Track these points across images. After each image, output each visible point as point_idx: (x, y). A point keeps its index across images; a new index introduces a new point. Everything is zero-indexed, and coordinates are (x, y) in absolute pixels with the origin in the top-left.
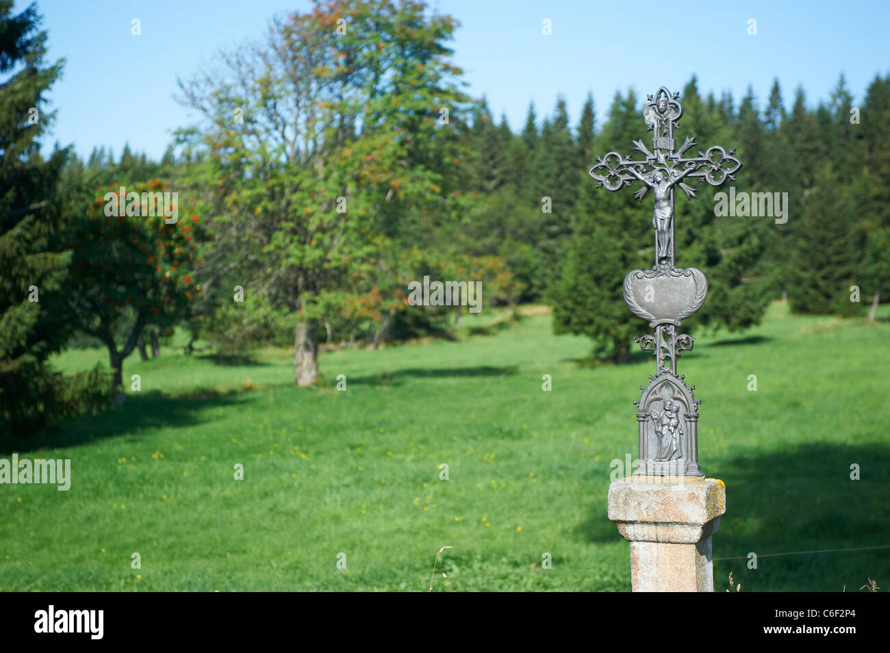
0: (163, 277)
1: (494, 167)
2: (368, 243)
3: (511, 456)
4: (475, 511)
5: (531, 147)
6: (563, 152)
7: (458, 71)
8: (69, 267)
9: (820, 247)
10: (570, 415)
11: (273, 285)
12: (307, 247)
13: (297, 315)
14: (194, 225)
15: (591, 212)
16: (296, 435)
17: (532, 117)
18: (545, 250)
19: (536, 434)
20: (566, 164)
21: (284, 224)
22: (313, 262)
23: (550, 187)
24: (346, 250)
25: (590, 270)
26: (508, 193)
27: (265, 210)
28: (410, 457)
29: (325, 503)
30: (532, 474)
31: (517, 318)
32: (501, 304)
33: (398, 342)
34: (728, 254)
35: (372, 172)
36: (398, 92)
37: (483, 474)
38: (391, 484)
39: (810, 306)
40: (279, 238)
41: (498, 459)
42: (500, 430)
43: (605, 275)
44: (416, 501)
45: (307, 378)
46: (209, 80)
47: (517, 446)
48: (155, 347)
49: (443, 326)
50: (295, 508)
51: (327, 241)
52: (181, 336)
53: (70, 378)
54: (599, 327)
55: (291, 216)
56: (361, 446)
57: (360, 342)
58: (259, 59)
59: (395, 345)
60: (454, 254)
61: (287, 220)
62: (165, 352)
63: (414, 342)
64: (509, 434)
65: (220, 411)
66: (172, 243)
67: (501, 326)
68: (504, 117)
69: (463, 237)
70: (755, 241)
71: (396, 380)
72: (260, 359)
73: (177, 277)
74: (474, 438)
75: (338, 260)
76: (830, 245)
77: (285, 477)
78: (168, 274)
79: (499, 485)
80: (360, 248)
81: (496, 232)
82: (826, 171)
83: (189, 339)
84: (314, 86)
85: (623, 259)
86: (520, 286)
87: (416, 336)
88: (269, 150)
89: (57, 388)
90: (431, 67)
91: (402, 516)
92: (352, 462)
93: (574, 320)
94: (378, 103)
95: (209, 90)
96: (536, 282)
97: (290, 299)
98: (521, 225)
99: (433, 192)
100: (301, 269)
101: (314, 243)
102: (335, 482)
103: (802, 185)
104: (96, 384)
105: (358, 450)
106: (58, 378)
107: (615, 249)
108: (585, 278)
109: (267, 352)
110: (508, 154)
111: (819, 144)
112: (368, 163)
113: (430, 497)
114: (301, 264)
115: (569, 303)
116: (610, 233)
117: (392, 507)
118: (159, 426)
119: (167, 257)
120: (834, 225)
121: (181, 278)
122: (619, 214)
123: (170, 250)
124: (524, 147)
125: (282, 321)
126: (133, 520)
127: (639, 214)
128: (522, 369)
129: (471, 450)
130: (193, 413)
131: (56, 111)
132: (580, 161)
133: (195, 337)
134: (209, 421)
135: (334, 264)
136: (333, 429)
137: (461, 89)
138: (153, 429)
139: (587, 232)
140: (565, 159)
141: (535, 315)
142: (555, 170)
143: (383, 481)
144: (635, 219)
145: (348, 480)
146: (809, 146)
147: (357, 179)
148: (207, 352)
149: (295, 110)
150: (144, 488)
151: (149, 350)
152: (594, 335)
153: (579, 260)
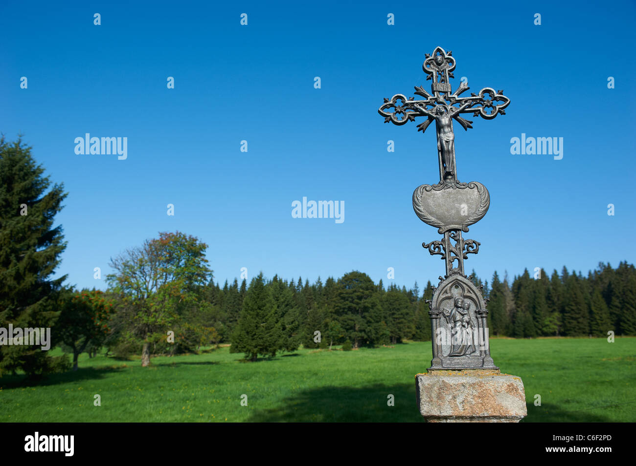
0: (97, 325)
1: (214, 299)
2: (172, 316)
3: (220, 391)
4: (207, 412)
5: (226, 294)
6: (236, 295)
7: (206, 261)
8: (59, 317)
9: (313, 328)
10: (240, 377)
11: (137, 330)
12: (150, 317)
13: (144, 341)
14: (110, 307)
15: (246, 310)
16: (139, 382)
17: (226, 284)
18: (228, 326)
19: (229, 383)
20: (236, 299)
21: (143, 309)
22: (152, 322)
23: (231, 306)
24: (163, 318)
25: (245, 330)
26: (217, 307)
27: (136, 304)
28: (182, 391)
29: (147, 409)
30: (229, 398)
31: (218, 348)
32: (213, 343)
33: (178, 354)
34: (288, 327)
35: (174, 292)
36: (186, 266)
37: (209, 397)
38: (174, 401)
39: (310, 346)
40: (140, 314)
41: (215, 392)
42: (216, 381)
43: (250, 331)
44: (183, 408)
45: (146, 364)
46: (122, 259)
47: (222, 387)
48: (95, 353)
49: (194, 349)
50: (134, 410)
51: (157, 315)
52: (104, 350)
53: (54, 359)
54: (248, 349)
55: (145, 306)
56: (163, 387)
57: (165, 354)
58: (140, 254)
59: (177, 355)
60: (199, 326)
61: (144, 307)
62: (98, 355)
63: (184, 354)
64: (219, 383)
65: (112, 374)
66: (101, 313)
67: (213, 350)
68: (218, 284)
69: (202, 321)
70: (297, 323)
71: (177, 365)
72: (131, 359)
73: (102, 325)
74: (206, 384)
75: (160, 322)
76: (316, 327)
77: (132, 398)
78: (98, 324)
79: (216, 401)
80: (169, 318)
81: (213, 320)
82: (315, 305)
83: (107, 351)
84: (157, 263)
85: (256, 326)
86: (220, 337)
87: (185, 353)
88: (140, 283)
89: (48, 363)
90: (197, 259)
91: (178, 414)
92: (159, 392)
93: (239, 346)
94: (179, 270)
95: (121, 262)
96: (225, 336)
97: (142, 335)
98: (221, 318)
99: (195, 300)
100: (147, 325)
101: (152, 316)
102: (151, 400)
103: (307, 308)
104: (63, 361)
105: (162, 388)
106: (49, 359)
107: (253, 323)
108: (244, 332)
109: (134, 357)
110: (218, 295)
111: (313, 296)
112: (174, 289)
113: (189, 407)
114: (147, 323)
115: (238, 341)
116: (252, 318)
117: (173, 410)
118: (88, 379)
119: (99, 318)
120: (317, 321)
121: (103, 325)
122: (255, 311)
123: (100, 316)
124: (223, 293)
125: (139, 343)
126: (65, 415)
127: (262, 312)
128: (221, 362)
129: (205, 389)
130: (103, 375)
131: (62, 260)
132: (241, 299)
133: (109, 350)
134: (107, 377)
135: (159, 323)
136: (154, 381)
137: (207, 267)
138: (85, 380)
139: (245, 317)
140: (236, 298)
141: (224, 347)
142: (233, 301)
143: (171, 400)
144: (260, 313)
145: (156, 399)
146: (310, 297)
147: (170, 295)
148: (113, 356)
149: (151, 271)
150: (73, 401)
151: (92, 354)
152: (246, 352)
153: (241, 326)
